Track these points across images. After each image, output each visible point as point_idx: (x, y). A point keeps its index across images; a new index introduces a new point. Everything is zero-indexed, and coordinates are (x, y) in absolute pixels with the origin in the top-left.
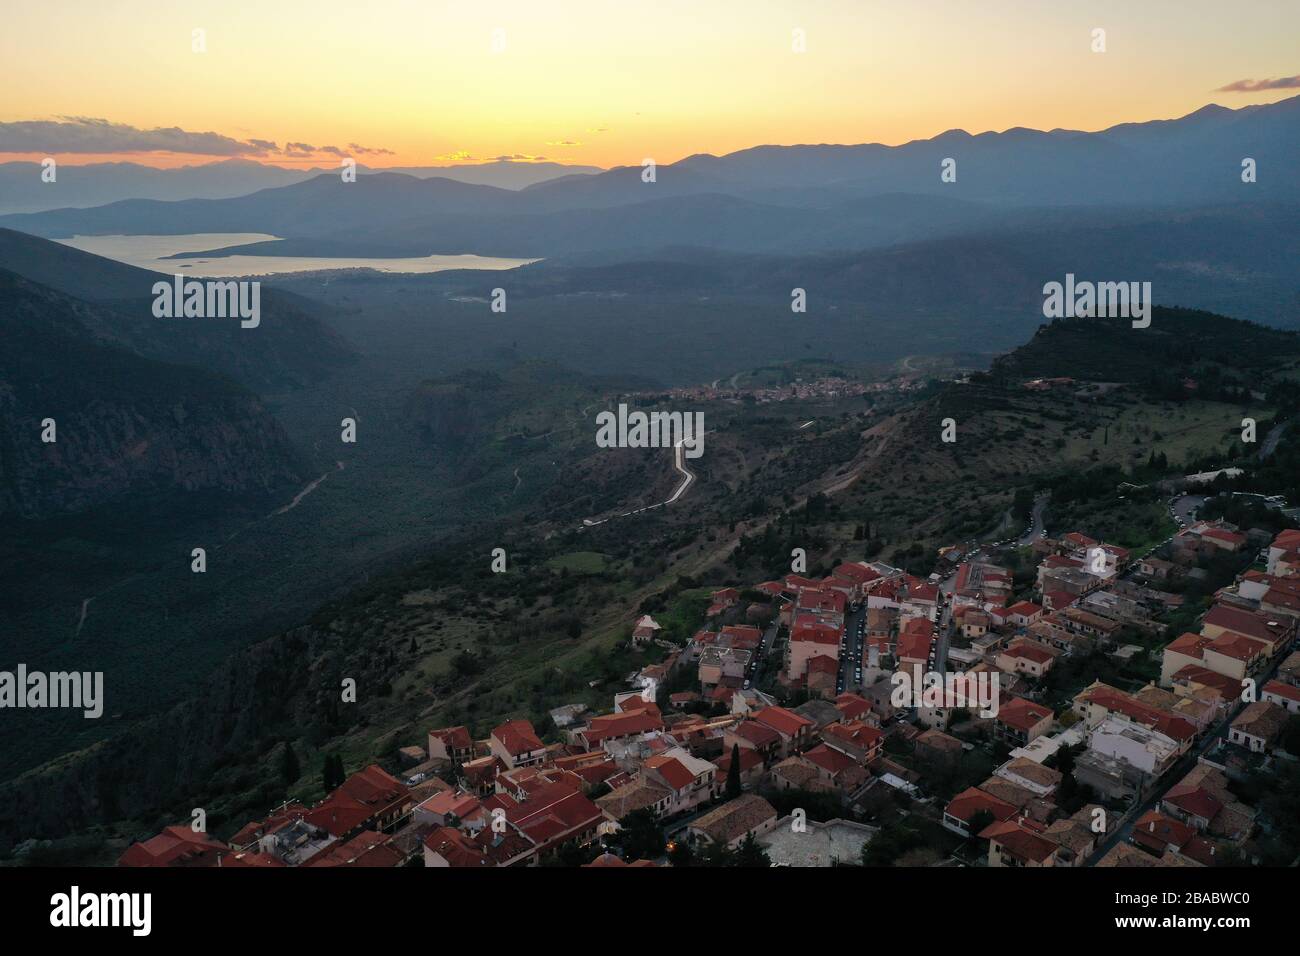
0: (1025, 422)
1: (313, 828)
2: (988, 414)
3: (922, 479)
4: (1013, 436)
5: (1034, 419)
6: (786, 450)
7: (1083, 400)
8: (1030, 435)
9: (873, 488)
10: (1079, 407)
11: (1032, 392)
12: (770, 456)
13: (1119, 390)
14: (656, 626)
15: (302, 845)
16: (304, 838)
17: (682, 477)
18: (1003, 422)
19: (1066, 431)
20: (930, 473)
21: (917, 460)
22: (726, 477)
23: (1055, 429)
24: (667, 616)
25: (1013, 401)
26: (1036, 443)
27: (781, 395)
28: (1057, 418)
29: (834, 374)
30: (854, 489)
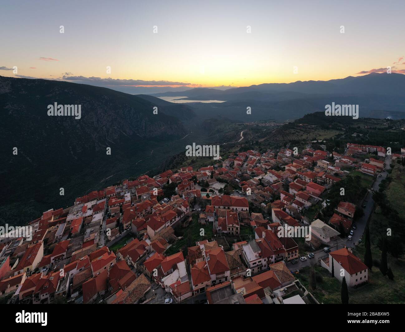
0: (297, 131)
1: (160, 176)
2: (290, 130)
3: (276, 140)
4: (293, 133)
5: (299, 131)
6: (259, 134)
7: (309, 128)
8: (297, 133)
9: (268, 141)
10: (308, 129)
11: (299, 126)
12: (257, 135)
13: (316, 127)
14: (221, 158)
15: (158, 178)
16: (158, 177)
17: (241, 137)
18: (293, 131)
19: (304, 133)
20: (278, 139)
21: (276, 137)
22: (249, 138)
23: (302, 133)
24: (224, 157)
25: (295, 128)
26: (297, 135)
27: (264, 125)
28: (303, 131)
29: (274, 122)
30: (264, 141)
